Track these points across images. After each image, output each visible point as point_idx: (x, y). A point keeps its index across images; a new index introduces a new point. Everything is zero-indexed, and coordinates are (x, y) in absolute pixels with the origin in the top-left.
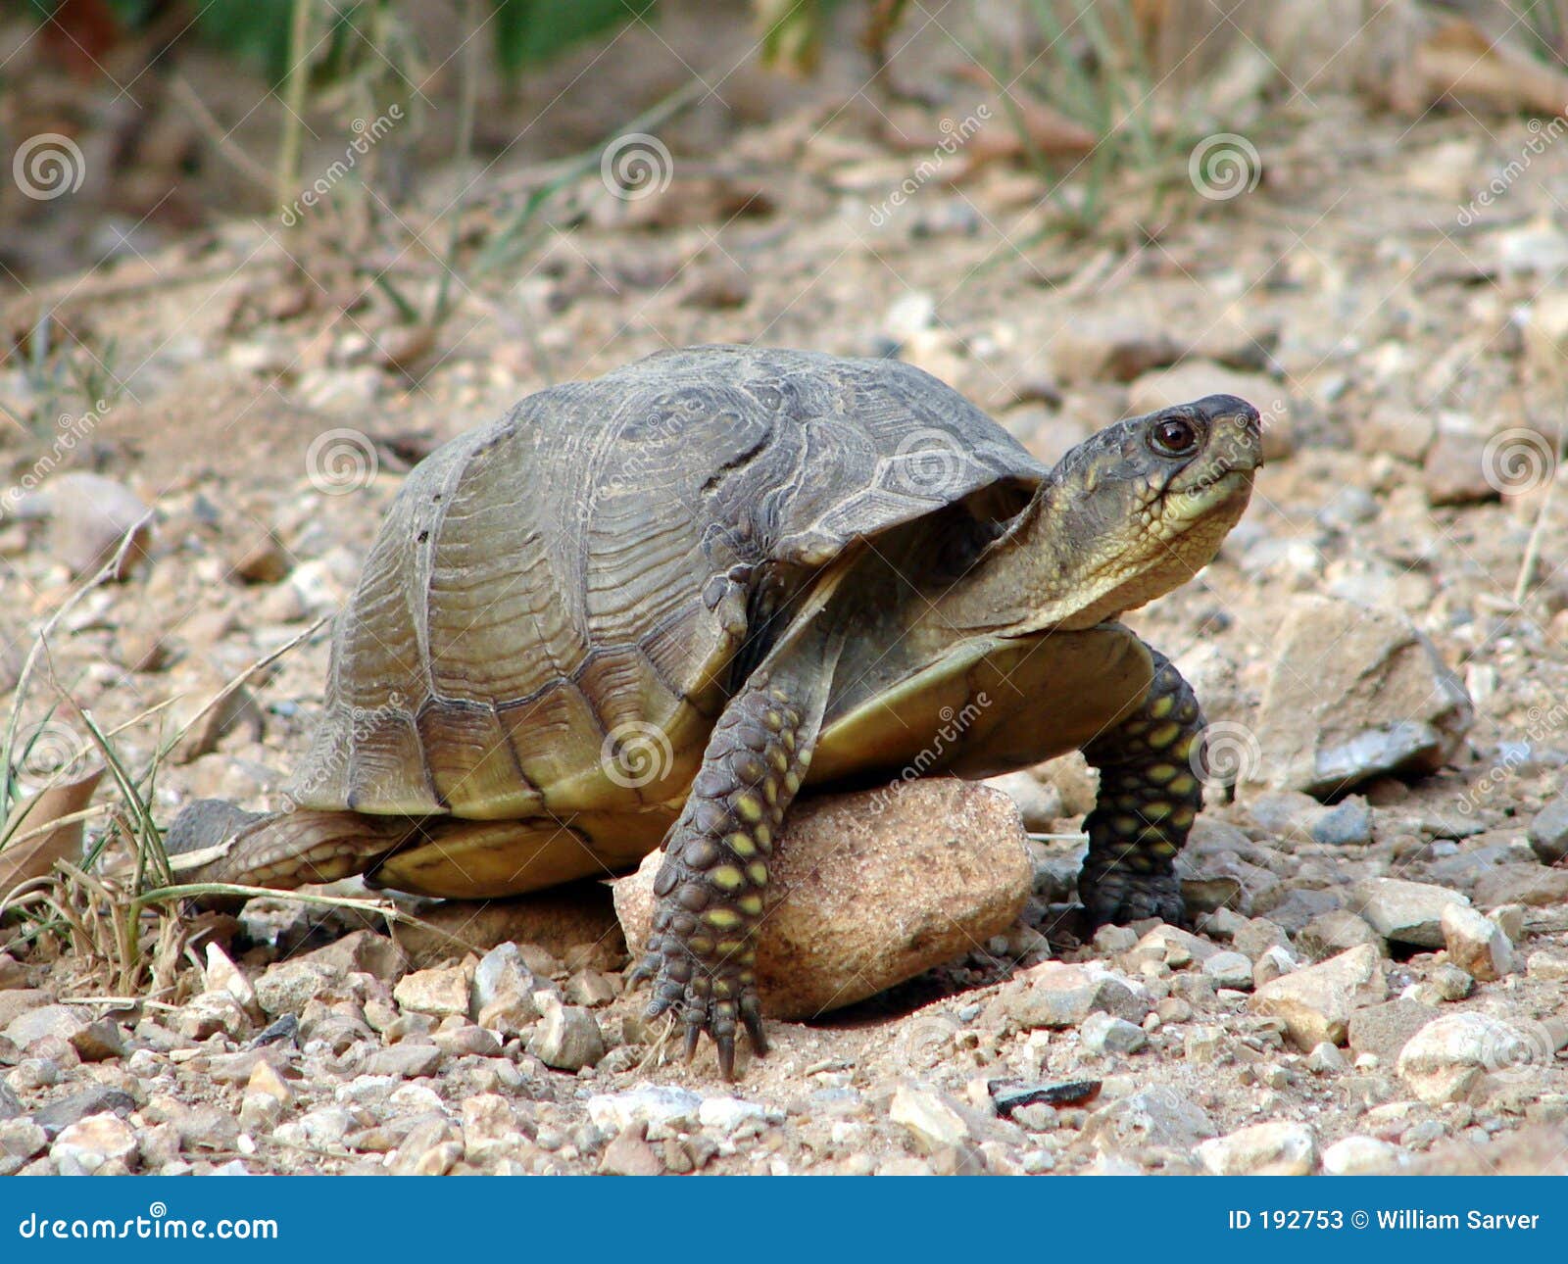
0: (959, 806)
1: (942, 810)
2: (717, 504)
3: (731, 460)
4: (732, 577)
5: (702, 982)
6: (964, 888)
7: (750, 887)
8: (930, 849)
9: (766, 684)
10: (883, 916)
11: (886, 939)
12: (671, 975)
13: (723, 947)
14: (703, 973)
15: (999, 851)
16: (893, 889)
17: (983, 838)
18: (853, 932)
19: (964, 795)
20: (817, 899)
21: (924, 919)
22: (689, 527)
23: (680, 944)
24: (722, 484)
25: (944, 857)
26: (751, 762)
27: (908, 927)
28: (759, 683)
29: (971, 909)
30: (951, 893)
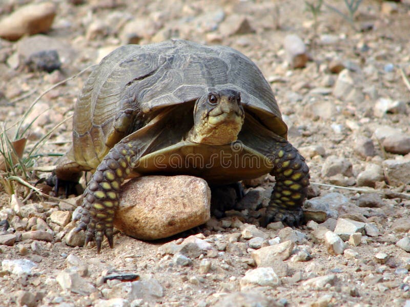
0: (188, 185)
1: (183, 186)
2: (130, 90)
3: (137, 77)
4: (125, 112)
5: (93, 224)
6: (183, 210)
7: (108, 199)
8: (176, 197)
9: (127, 142)
10: (160, 214)
11: (161, 222)
12: (83, 221)
13: (99, 215)
14: (93, 222)
15: (195, 200)
16: (164, 207)
17: (192, 196)
18: (153, 218)
19: (191, 182)
20: (143, 207)
21: (172, 217)
22: (119, 95)
23: (87, 212)
24: (133, 84)
25: (180, 200)
26: (113, 163)
27: (167, 219)
28: (125, 141)
29: (185, 216)
30: (180, 211)
